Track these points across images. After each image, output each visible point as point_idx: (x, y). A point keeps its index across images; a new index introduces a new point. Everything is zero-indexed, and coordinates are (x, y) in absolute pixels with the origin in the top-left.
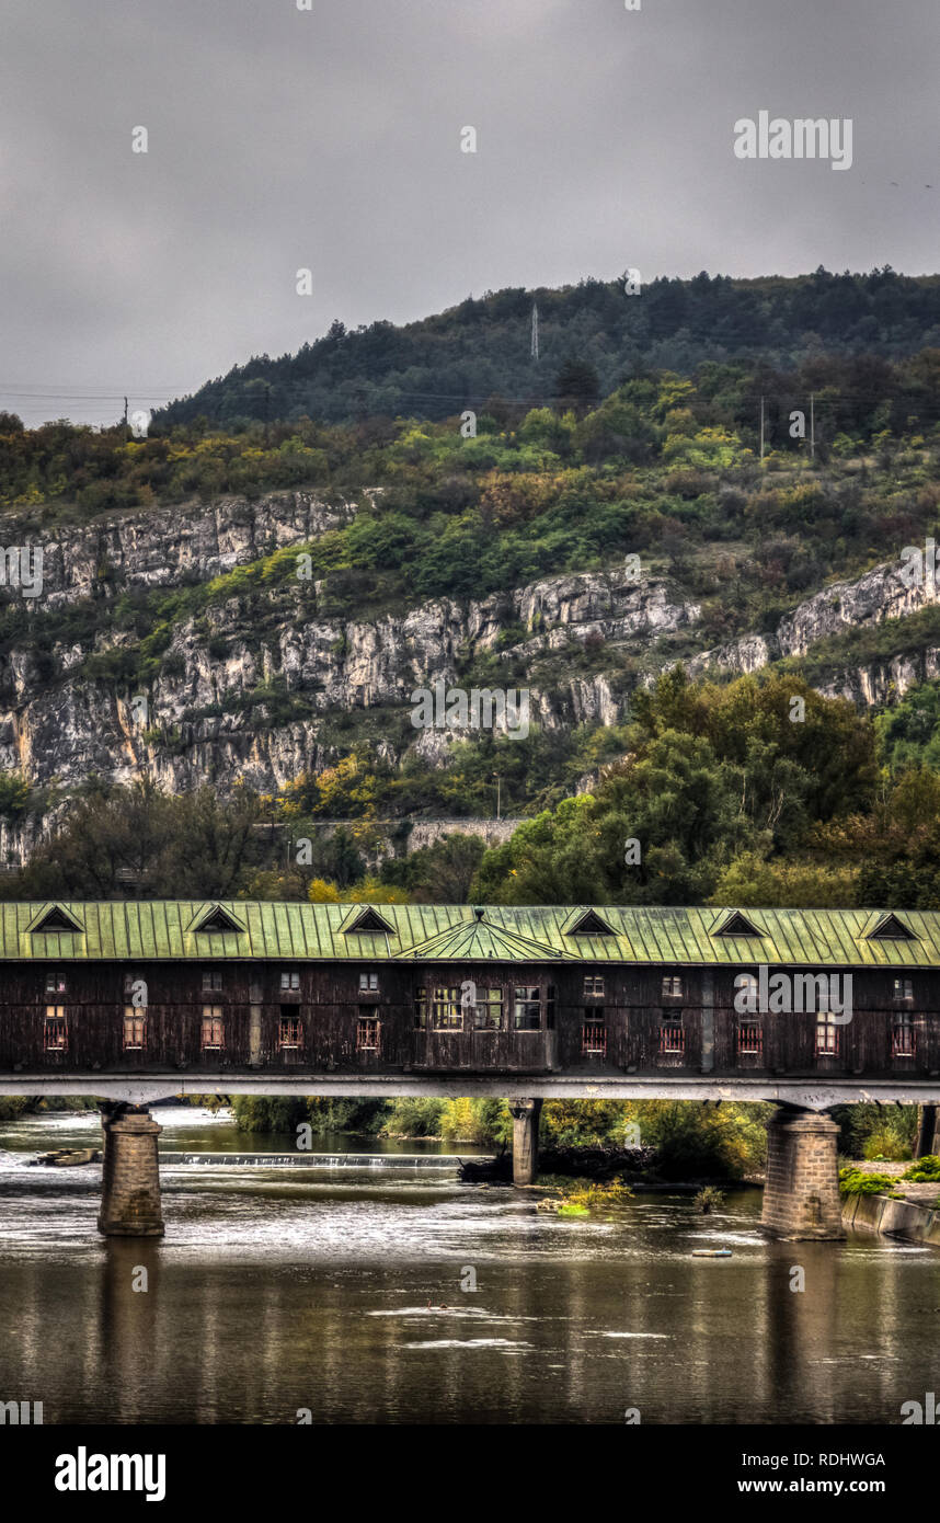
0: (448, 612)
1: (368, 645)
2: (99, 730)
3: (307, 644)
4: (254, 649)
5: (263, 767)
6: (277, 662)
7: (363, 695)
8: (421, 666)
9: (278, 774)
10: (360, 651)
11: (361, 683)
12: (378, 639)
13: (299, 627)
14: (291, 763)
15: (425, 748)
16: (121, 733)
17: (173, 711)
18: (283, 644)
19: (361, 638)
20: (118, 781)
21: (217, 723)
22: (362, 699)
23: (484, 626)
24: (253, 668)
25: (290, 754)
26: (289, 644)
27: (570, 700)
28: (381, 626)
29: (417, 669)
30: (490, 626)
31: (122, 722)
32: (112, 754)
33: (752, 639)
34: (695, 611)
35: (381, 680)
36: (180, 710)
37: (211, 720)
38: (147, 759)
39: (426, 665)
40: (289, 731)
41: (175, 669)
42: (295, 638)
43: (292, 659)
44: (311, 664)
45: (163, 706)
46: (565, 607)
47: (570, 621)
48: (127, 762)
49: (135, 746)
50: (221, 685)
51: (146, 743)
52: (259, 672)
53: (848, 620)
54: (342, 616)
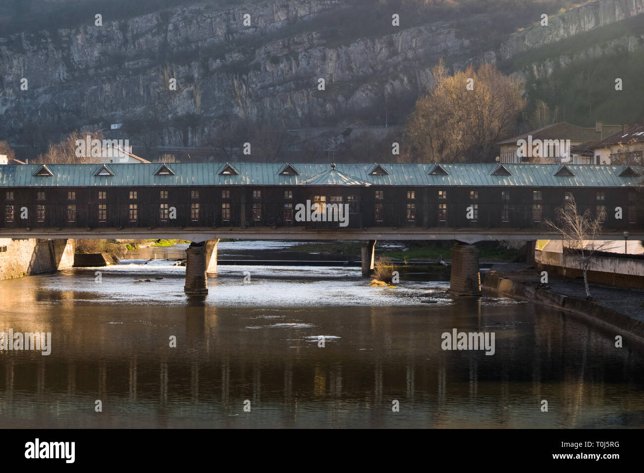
0: (366, 44)
1: (334, 57)
2: (227, 93)
3: (310, 57)
4: (288, 60)
5: (292, 106)
6: (298, 65)
7: (332, 77)
8: (356, 65)
9: (298, 109)
10: (331, 60)
11: (331, 73)
12: (338, 55)
13: (306, 51)
14: (304, 104)
15: (357, 98)
16: (236, 94)
17: (256, 85)
18: (300, 57)
19: (331, 54)
20: (234, 113)
21: (274, 89)
22: (332, 80)
23: (381, 49)
24: (288, 67)
25: (303, 102)
26: (302, 58)
27: (416, 78)
28: (339, 50)
29: (354, 67)
30: (384, 49)
31: (236, 90)
32: (232, 102)
33: (490, 52)
34: (467, 42)
35: (339, 71)
36: (259, 85)
37: (271, 88)
38: (246, 104)
39: (358, 66)
40: (303, 92)
41: (257, 67)
42: (305, 55)
43: (303, 63)
44: (311, 65)
45: (253, 83)
46: (414, 40)
47: (416, 46)
48: (238, 105)
49: (242, 99)
50: (275, 74)
51: (246, 97)
52: (291, 69)
53: (529, 45)
54: (324, 46)
